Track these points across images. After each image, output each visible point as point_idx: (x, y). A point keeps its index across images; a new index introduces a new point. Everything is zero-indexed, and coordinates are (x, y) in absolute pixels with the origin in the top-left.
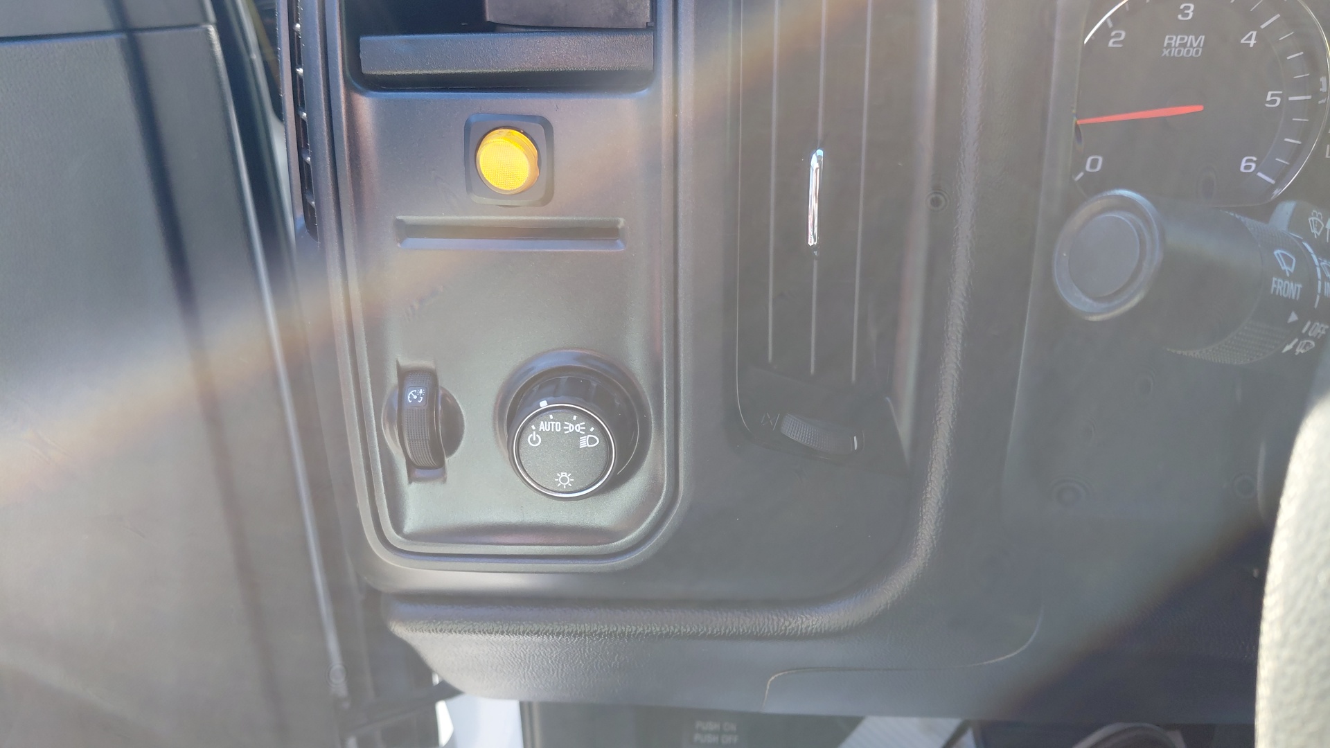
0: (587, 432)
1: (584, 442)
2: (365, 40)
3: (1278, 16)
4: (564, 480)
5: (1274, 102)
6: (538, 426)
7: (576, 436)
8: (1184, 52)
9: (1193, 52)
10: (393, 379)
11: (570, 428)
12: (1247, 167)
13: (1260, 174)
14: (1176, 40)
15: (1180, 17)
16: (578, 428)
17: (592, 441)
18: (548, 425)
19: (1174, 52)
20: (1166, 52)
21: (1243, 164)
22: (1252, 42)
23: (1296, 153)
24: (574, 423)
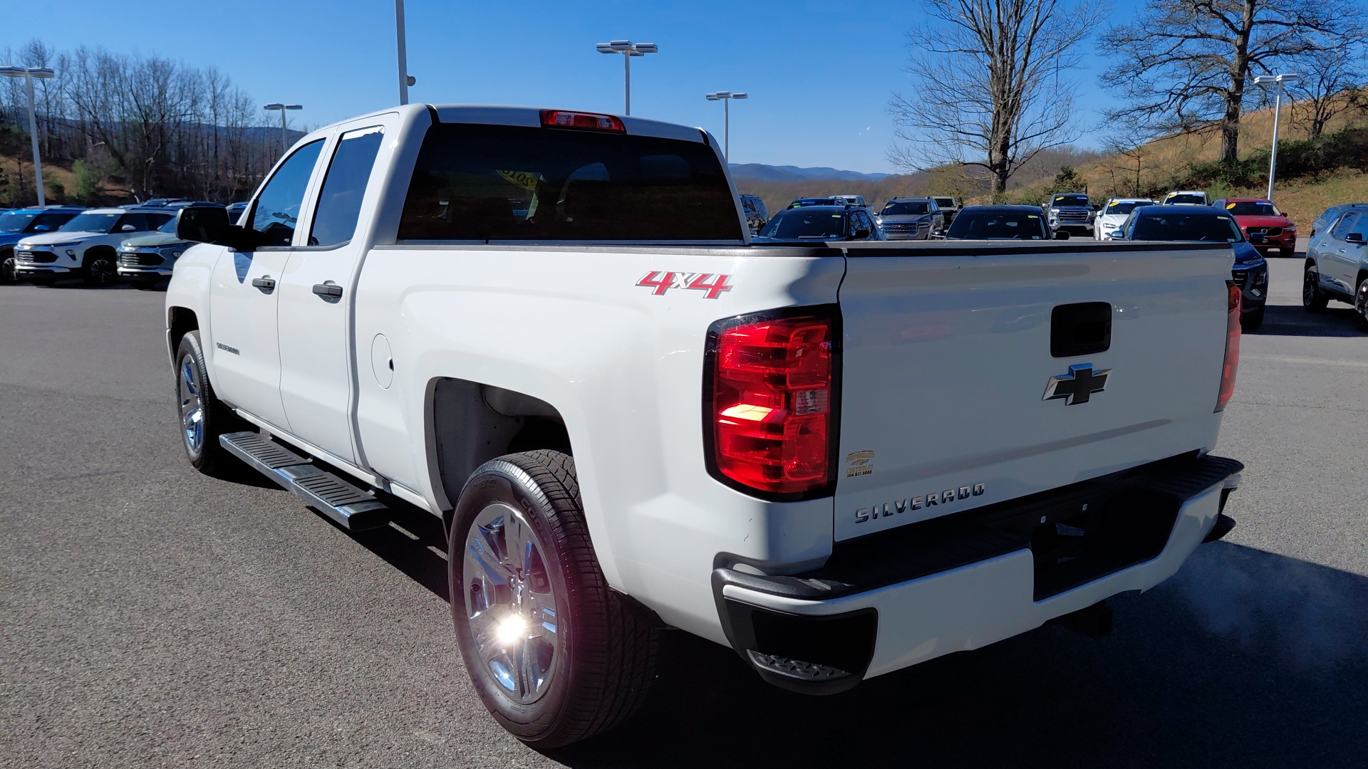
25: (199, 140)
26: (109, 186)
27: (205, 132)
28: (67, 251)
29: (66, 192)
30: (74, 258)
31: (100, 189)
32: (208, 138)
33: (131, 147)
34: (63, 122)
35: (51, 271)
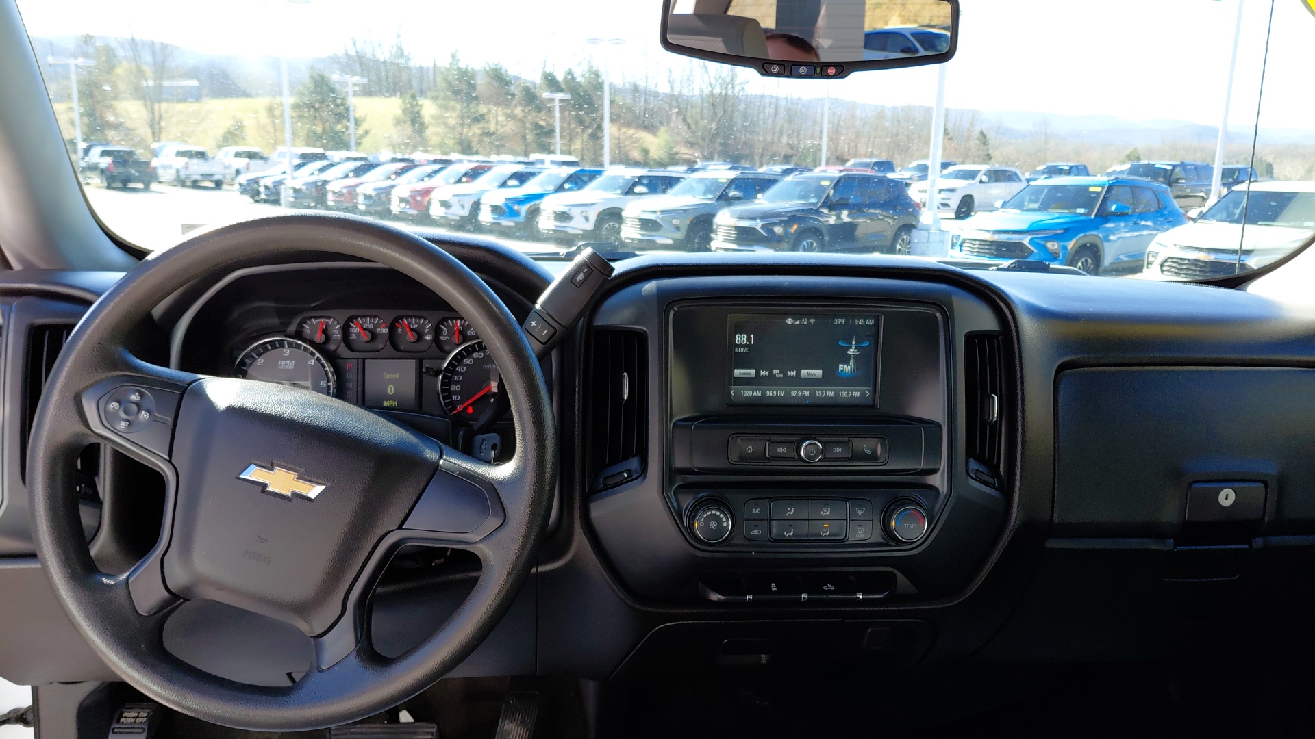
5: (323, 385)
8: (287, 367)
9: (290, 367)
14: (284, 363)
15: (284, 354)
19: (283, 367)
20: (280, 367)
22: (313, 364)
25: (761, 109)
26: (683, 150)
27: (767, 100)
28: (582, 212)
29: (651, 155)
30: (587, 219)
31: (677, 153)
32: (770, 107)
33: (706, 116)
34: (656, 95)
35: (565, 232)
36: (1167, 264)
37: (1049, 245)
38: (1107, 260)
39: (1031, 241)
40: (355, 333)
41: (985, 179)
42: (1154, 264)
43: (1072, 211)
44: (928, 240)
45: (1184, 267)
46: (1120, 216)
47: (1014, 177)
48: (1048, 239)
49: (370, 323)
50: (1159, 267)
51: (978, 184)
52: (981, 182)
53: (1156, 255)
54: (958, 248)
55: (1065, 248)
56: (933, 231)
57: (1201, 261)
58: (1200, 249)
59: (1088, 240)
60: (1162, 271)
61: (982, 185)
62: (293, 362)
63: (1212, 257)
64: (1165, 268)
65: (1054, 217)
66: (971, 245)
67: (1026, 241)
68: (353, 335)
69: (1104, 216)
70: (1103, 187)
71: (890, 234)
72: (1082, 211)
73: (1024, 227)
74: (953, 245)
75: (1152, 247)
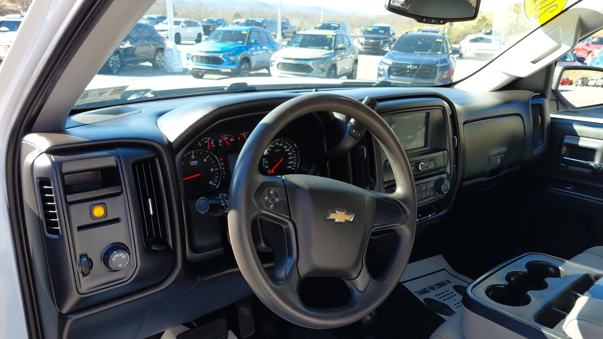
0: (124, 255)
1: (123, 257)
2: (67, 196)
3: (209, 156)
4: (120, 265)
5: (212, 171)
6: (114, 256)
7: (122, 256)
9: (196, 164)
10: (78, 258)
11: (120, 255)
12: (211, 183)
13: (214, 184)
14: (192, 162)
15: (192, 158)
16: (122, 255)
17: (125, 256)
18: (116, 256)
19: (193, 165)
20: (191, 165)
21: (210, 183)
22: (206, 161)
23: (218, 179)
24: (121, 254)
36: (279, 66)
37: (231, 58)
38: (253, 64)
39: (223, 56)
40: (221, 143)
41: (184, 25)
42: (274, 66)
43: (236, 42)
44: (173, 56)
45: (286, 66)
46: (256, 44)
47: (196, 24)
48: (230, 55)
49: (227, 137)
50: (277, 67)
51: (181, 27)
52: (183, 26)
53: (274, 61)
54: (190, 60)
55: (236, 59)
56: (174, 51)
57: (293, 64)
58: (291, 59)
59: (245, 56)
60: (278, 68)
61: (183, 28)
62: (197, 161)
63: (296, 62)
64: (279, 67)
65: (229, 45)
66: (196, 58)
67: (221, 56)
68: (220, 144)
69: (250, 45)
70: (247, 32)
71: (153, 53)
72: (240, 42)
73: (219, 50)
74: (188, 58)
75: (272, 58)
